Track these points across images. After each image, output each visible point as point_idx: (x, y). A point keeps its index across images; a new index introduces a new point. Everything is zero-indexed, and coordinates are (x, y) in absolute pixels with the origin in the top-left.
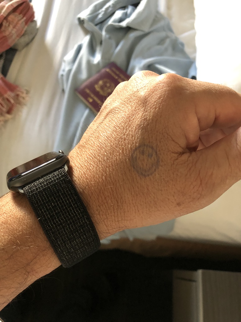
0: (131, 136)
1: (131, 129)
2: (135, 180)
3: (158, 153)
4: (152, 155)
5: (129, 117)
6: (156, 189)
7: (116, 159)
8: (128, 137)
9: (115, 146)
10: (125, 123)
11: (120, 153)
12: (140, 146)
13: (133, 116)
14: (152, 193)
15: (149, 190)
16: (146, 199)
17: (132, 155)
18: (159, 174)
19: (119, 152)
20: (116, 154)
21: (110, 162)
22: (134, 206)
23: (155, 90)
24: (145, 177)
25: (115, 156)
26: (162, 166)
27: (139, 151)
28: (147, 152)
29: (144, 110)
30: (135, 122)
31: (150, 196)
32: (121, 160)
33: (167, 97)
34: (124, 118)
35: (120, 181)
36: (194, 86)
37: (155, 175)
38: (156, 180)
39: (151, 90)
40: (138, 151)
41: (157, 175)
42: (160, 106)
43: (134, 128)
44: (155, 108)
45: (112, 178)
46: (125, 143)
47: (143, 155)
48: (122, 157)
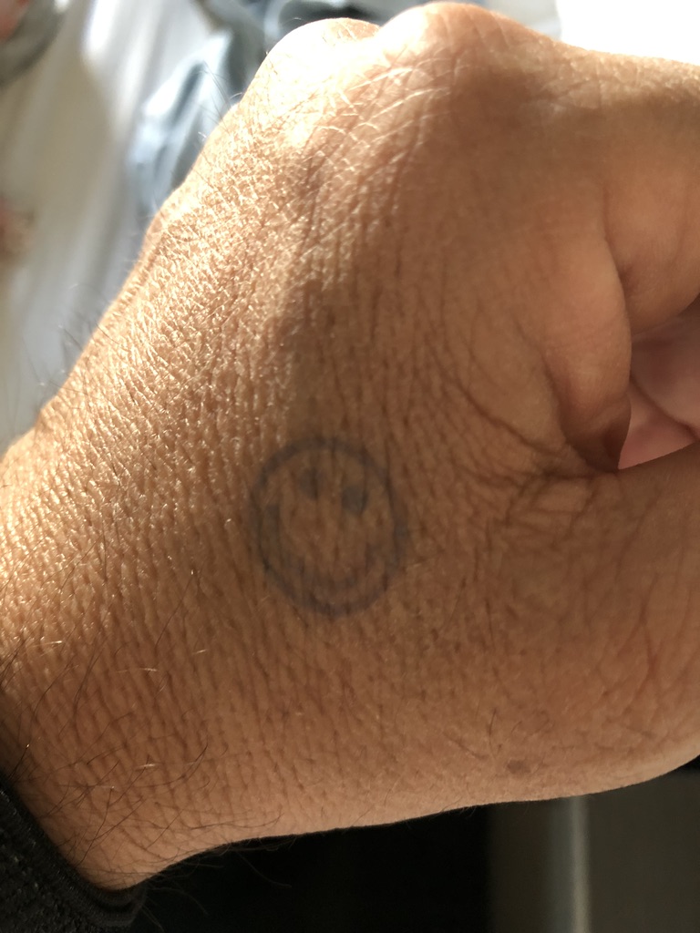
0: (241, 387)
1: (243, 344)
2: (272, 631)
3: (398, 482)
4: (365, 499)
5: (233, 273)
6: (392, 686)
7: (170, 513)
8: (228, 391)
9: (164, 439)
10: (212, 308)
11: (192, 483)
12: (292, 449)
13: (251, 267)
14: (368, 706)
15: (352, 691)
16: (336, 733)
17: (252, 496)
18: (406, 605)
19: (184, 476)
20: (168, 487)
21: (138, 530)
22: (276, 768)
23: (360, 109)
24: (332, 620)
25: (163, 498)
26: (422, 560)
27: (293, 475)
28: (338, 481)
29: (307, 231)
30: (262, 304)
31: (360, 722)
32: (197, 523)
33: (426, 145)
34: (210, 279)
35: (189, 634)
36: (595, 77)
37: (387, 610)
38: (392, 639)
39: (339, 112)
40: (285, 473)
41: (398, 611)
42: (390, 203)
43: (258, 337)
44: (366, 219)
45: (148, 616)
46: (214, 427)
47: (316, 495)
48: (200, 501)
